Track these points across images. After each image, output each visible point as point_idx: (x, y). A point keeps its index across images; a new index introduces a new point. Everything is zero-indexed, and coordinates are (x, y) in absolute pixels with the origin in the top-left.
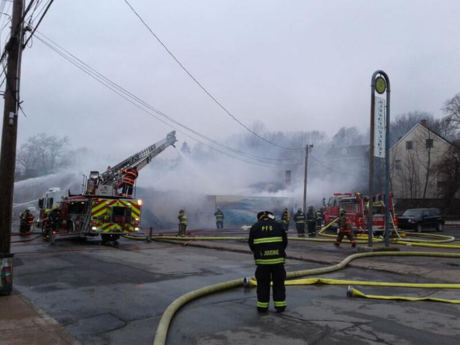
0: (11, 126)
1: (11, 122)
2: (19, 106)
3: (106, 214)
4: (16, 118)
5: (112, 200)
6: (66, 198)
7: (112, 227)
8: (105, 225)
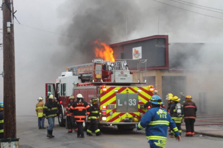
0: (9, 33)
1: (9, 30)
2: (13, 16)
3: (115, 102)
4: (12, 26)
5: (122, 87)
6: (78, 85)
7: (124, 117)
8: (116, 114)
